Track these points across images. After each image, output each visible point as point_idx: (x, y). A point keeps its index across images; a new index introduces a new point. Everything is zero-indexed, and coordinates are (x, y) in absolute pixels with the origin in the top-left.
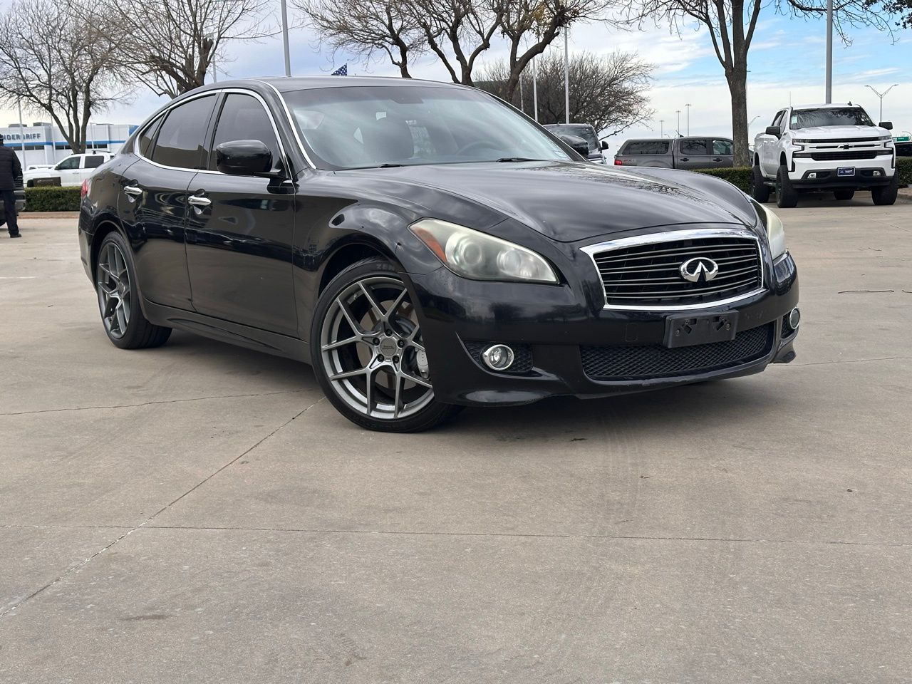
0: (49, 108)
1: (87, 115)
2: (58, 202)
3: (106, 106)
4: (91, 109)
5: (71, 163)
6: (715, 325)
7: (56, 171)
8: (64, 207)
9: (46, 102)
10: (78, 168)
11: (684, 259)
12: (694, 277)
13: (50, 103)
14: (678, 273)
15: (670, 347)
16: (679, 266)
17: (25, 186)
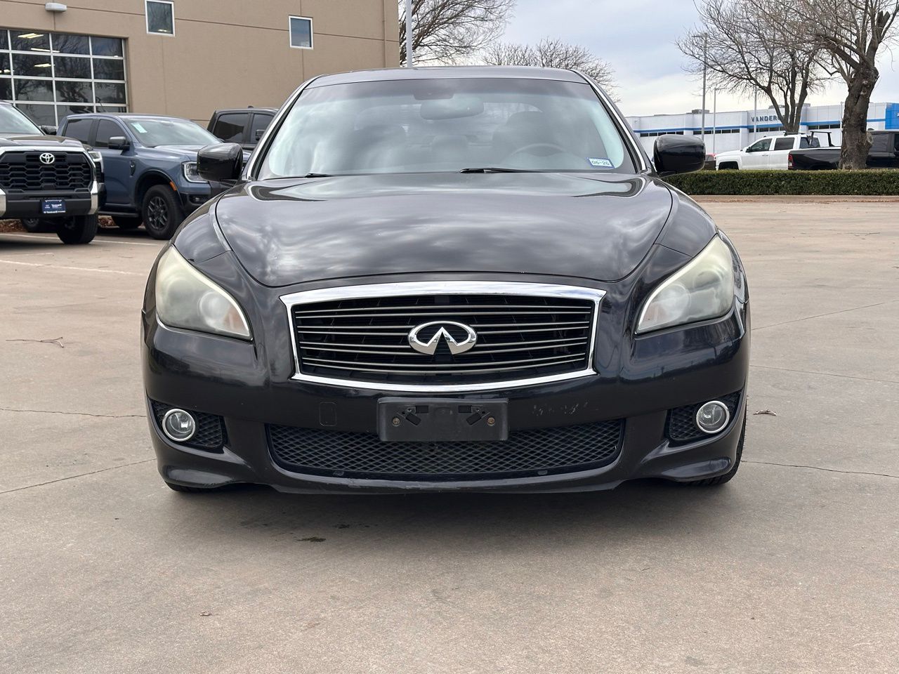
0: (768, 90)
1: (804, 94)
2: (705, 185)
3: (823, 86)
4: (808, 90)
5: (763, 145)
6: (463, 417)
7: (747, 153)
8: (710, 190)
9: (766, 85)
10: (768, 150)
11: (417, 321)
12: (429, 347)
13: (769, 85)
14: (405, 340)
15: (384, 439)
16: (409, 330)
17: (717, 168)
